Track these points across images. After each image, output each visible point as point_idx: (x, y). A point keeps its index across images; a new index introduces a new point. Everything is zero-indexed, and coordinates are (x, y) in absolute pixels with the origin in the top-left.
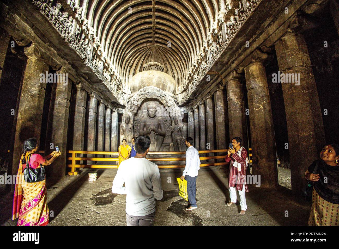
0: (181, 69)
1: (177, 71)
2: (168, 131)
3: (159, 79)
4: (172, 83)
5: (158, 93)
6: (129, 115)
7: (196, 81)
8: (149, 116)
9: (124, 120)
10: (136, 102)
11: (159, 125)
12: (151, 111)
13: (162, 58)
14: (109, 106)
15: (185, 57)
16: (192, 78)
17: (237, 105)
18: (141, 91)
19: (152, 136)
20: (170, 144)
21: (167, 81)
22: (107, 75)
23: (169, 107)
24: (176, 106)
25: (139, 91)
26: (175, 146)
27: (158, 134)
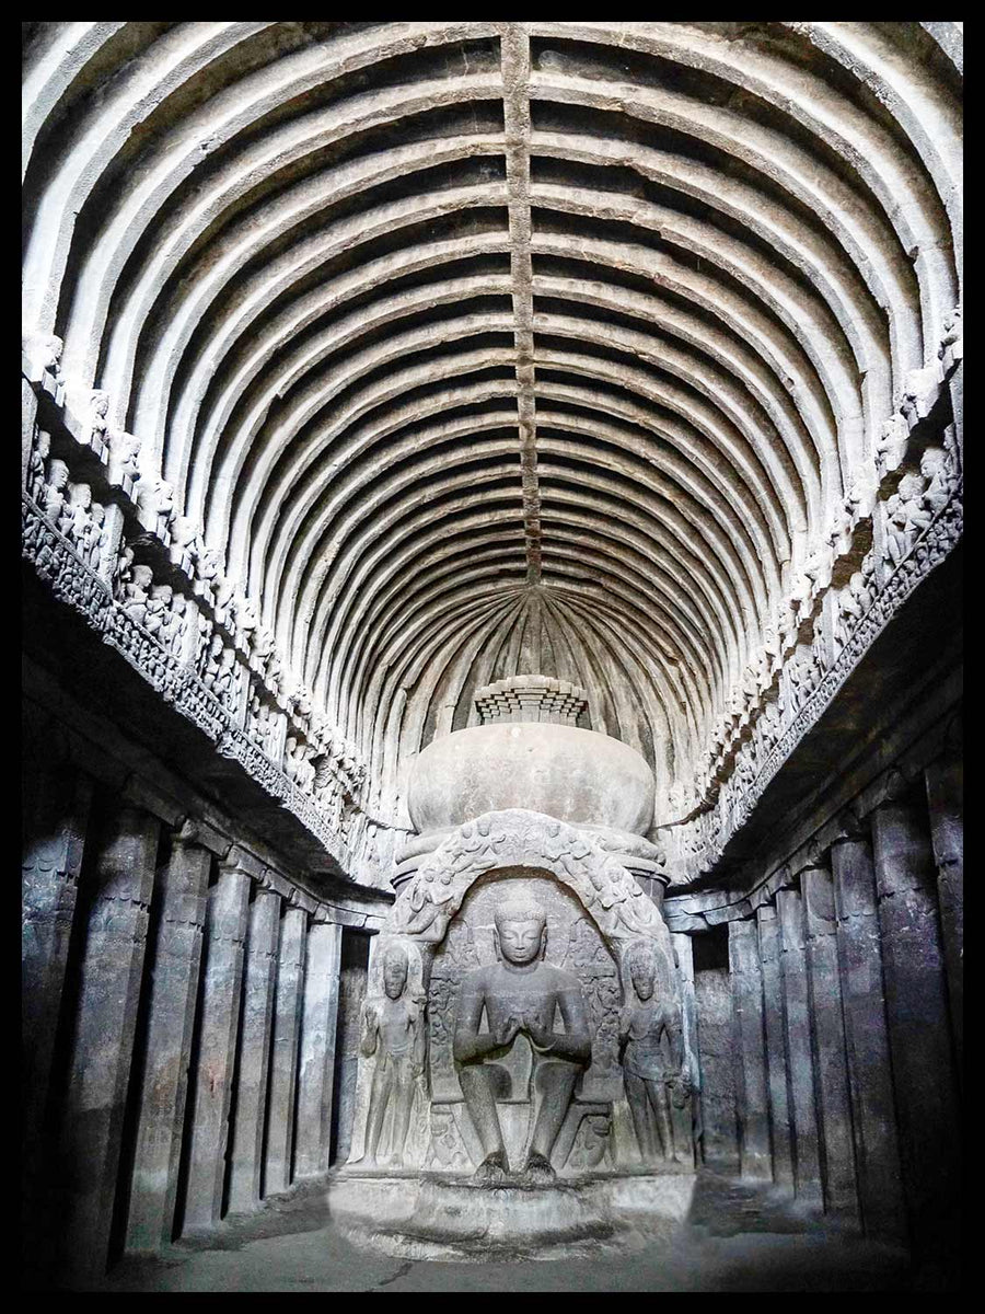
1: (664, 708)
2: (605, 1032)
4: (630, 779)
5: (549, 841)
6: (403, 954)
7: (744, 780)
8: (506, 958)
9: (381, 980)
10: (442, 888)
11: (556, 1003)
12: (516, 935)
13: (583, 642)
15: (700, 649)
16: (731, 762)
18: (466, 835)
19: (521, 1063)
20: (616, 1110)
21: (600, 771)
22: (300, 766)
23: (606, 909)
24: (643, 904)
25: (458, 833)
26: (642, 1114)
27: (548, 1049)
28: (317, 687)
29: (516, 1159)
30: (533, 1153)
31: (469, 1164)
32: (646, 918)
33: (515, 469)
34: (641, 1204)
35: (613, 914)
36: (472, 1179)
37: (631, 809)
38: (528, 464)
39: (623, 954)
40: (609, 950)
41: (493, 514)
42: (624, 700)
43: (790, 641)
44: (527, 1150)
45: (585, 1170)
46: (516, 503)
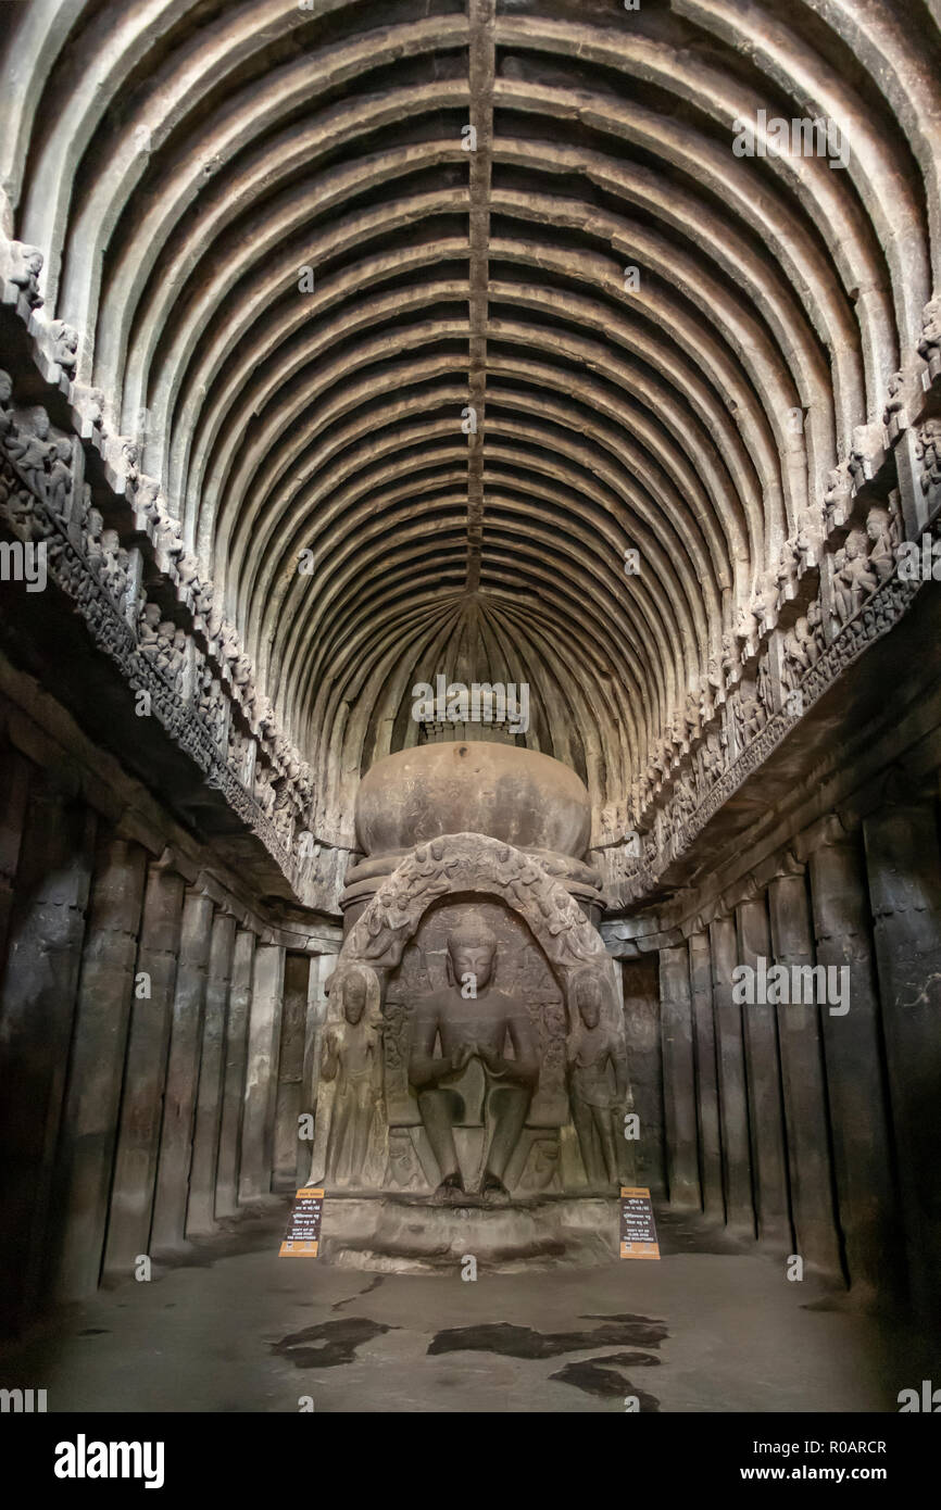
0: (617, 716)
1: (596, 724)
2: (552, 1058)
3: (504, 790)
5: (499, 866)
6: (363, 981)
7: (683, 810)
8: (460, 983)
9: (340, 1006)
10: (398, 914)
11: (506, 1031)
12: (470, 962)
13: (518, 651)
14: (249, 920)
15: (634, 666)
16: (670, 789)
18: (420, 860)
19: (473, 1087)
20: (563, 1132)
21: (542, 793)
22: (265, 791)
23: (554, 936)
24: (588, 931)
25: (412, 856)
26: (588, 1140)
27: (501, 1074)
28: (277, 707)
29: (471, 1181)
30: (488, 1175)
31: (426, 1186)
32: (591, 945)
33: (462, 476)
34: (589, 1225)
35: (560, 942)
36: (431, 1199)
37: (570, 831)
38: (475, 471)
39: (569, 982)
40: (556, 977)
41: (438, 522)
42: (557, 713)
43: (734, 676)
44: (482, 1172)
45: (535, 1192)
46: (460, 510)
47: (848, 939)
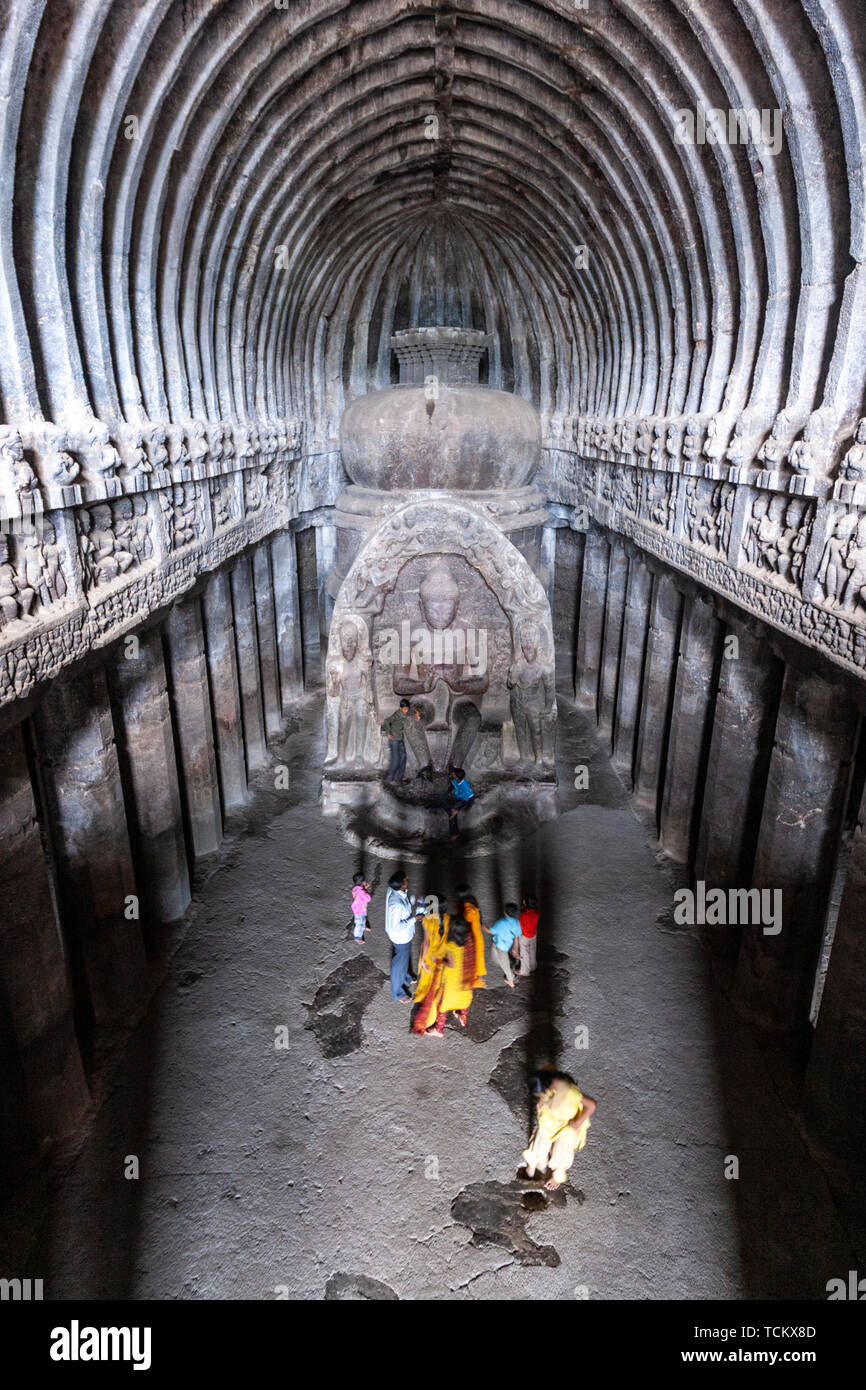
3: (467, 445)
5: (461, 532)
6: (355, 626)
8: (430, 623)
9: (338, 643)
10: (379, 574)
12: (438, 613)
13: (483, 254)
17: (745, 722)
18: (396, 527)
20: (505, 726)
21: (501, 444)
23: (505, 588)
24: (532, 579)
25: (389, 522)
26: (522, 731)
27: (461, 694)
32: (533, 595)
35: (510, 593)
37: (523, 468)
40: (506, 617)
44: (447, 761)
47: (746, 703)
